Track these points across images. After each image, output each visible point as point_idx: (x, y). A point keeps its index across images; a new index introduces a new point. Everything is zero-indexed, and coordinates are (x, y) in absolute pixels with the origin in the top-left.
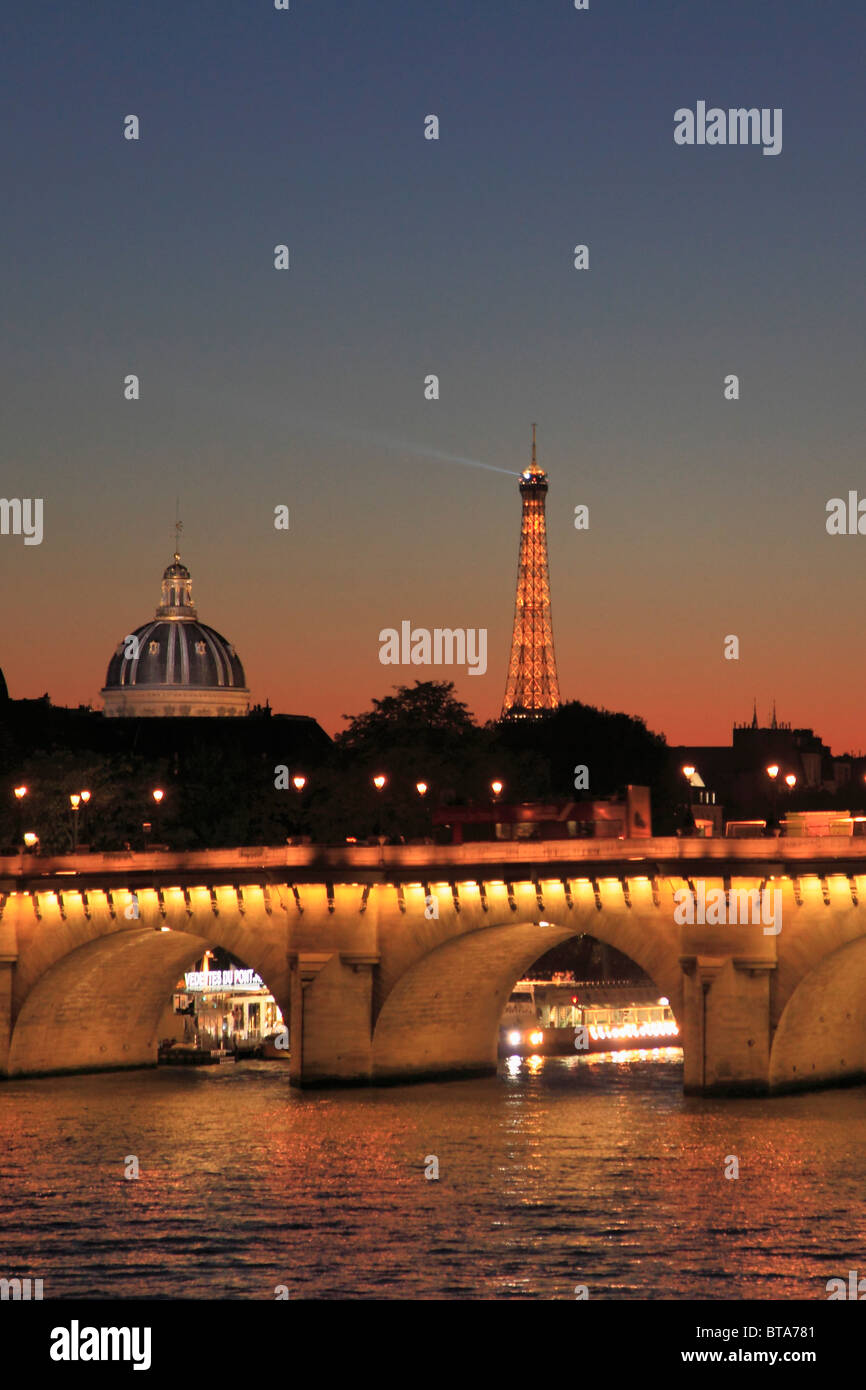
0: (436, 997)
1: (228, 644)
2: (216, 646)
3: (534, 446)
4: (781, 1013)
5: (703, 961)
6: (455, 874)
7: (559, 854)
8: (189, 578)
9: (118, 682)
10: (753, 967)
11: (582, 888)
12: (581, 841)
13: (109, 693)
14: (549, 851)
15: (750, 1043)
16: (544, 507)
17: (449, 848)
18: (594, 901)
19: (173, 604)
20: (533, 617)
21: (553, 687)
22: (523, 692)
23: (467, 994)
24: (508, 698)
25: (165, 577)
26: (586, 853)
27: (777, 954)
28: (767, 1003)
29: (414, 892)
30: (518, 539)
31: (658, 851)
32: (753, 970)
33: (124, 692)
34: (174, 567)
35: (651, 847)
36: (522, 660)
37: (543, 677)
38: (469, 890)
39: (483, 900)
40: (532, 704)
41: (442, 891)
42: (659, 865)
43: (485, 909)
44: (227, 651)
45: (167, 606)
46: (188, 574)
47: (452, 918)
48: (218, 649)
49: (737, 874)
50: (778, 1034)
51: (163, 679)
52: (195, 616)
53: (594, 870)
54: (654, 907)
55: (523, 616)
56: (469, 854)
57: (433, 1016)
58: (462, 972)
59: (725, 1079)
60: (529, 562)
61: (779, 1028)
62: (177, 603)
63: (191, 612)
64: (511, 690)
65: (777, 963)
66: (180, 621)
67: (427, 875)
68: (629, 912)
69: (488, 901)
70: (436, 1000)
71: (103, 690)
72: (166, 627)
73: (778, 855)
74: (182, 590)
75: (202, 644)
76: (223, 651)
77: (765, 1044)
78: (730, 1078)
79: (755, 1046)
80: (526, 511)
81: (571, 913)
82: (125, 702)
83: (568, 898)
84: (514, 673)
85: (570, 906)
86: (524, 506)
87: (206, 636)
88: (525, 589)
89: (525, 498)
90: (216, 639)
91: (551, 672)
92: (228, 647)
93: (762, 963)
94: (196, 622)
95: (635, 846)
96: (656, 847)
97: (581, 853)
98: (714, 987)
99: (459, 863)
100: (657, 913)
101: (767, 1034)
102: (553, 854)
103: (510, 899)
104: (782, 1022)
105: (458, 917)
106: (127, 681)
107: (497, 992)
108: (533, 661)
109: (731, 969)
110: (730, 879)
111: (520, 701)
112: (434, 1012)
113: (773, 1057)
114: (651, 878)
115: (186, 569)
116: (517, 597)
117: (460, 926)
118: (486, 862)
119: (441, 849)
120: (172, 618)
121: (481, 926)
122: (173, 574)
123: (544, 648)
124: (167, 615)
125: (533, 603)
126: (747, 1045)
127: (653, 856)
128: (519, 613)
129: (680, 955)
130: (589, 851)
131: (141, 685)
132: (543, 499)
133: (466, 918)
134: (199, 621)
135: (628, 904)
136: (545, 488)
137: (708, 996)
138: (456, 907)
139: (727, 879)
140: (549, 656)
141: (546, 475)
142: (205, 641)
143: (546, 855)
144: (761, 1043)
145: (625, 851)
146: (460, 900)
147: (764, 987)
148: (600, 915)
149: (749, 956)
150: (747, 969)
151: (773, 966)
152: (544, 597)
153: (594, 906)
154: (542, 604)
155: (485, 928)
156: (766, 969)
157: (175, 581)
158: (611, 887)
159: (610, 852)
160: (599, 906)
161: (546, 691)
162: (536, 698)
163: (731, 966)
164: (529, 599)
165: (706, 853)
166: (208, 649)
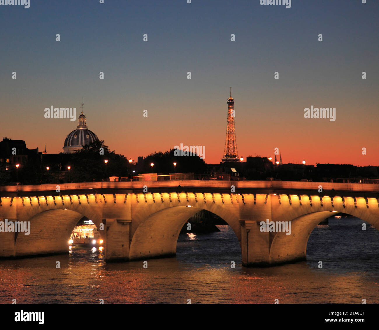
0: (41, 231)
1: (95, 135)
2: (92, 136)
3: (231, 93)
4: (133, 236)
5: (108, 220)
6: (38, 194)
7: (68, 187)
8: (85, 118)
9: (67, 145)
10: (124, 222)
11: (75, 198)
12: (75, 183)
13: (64, 148)
14: (66, 187)
15: (123, 246)
16: (233, 107)
17: (37, 186)
18: (78, 202)
19: (81, 125)
20: (231, 133)
21: (236, 150)
22: (228, 151)
23: (54, 230)
24: (225, 153)
25: (79, 118)
26: (76, 187)
27: (132, 218)
28: (129, 233)
29: (27, 200)
30: (227, 115)
31: (97, 186)
32: (123, 223)
33: (69, 148)
34: (81, 115)
35: (95, 185)
36: (228, 144)
37: (233, 148)
38: (42, 199)
39: (46, 201)
40: (231, 154)
41: (35, 199)
42: (96, 190)
43: (47, 205)
44: (95, 137)
45: (80, 126)
46: (85, 117)
47: (38, 207)
48: (92, 137)
49: (117, 193)
50: (132, 243)
51: (78, 144)
52: (87, 128)
53: (78, 192)
54: (96, 204)
55: (229, 133)
56: (42, 188)
57: (41, 237)
58: (50, 224)
59: (114, 257)
60: (230, 120)
61: (132, 241)
62: (82, 125)
63: (86, 127)
64: (226, 151)
65: (132, 221)
66: (83, 129)
67: (30, 194)
68: (89, 205)
69: (48, 202)
70: (41, 232)
71: (64, 147)
72: (79, 131)
73: (131, 187)
74: (83, 121)
75: (88, 135)
76: (94, 137)
77: (128, 246)
78: (116, 257)
79: (124, 246)
80: (229, 108)
81: (72, 205)
82: (68, 150)
83: (71, 201)
84: (226, 147)
85: (72, 203)
86: (228, 107)
87: (89, 133)
88: (229, 127)
89: (229, 105)
90: (92, 134)
91: (235, 147)
92: (95, 136)
93: (127, 220)
94: (87, 129)
95: (90, 185)
96: (96, 185)
97: (75, 187)
98: (110, 228)
99: (40, 190)
100: (97, 205)
101: (128, 242)
102: (67, 187)
103: (54, 201)
104: (134, 239)
105: (40, 207)
106: (69, 145)
107: (67, 229)
108: (231, 144)
109: (116, 223)
110: (115, 195)
111: (228, 154)
112: (41, 236)
113: (131, 249)
114: (94, 194)
115: (84, 116)
116: (227, 129)
117: (40, 210)
118: (47, 190)
119: (35, 186)
120: (81, 129)
121: (46, 210)
122: (81, 117)
123: (233, 141)
124: (79, 128)
125: (231, 130)
126: (122, 246)
127: (95, 188)
128: (227, 133)
129: (102, 218)
130: (77, 186)
131: (73, 146)
132: (233, 105)
133: (42, 208)
134: (88, 129)
135: (89, 203)
136: (233, 103)
137: (108, 231)
138: (39, 204)
139: (114, 195)
140: (235, 143)
141: (234, 100)
142: (89, 134)
143: (65, 188)
144: (126, 246)
145: (88, 186)
146: (40, 202)
147: (128, 228)
148: (80, 206)
149: (121, 218)
150: (121, 223)
151: (130, 222)
152: (233, 129)
153: (79, 203)
154: (233, 130)
155: (47, 211)
156: (128, 223)
157: (82, 119)
158: (83, 197)
159: (83, 187)
160: (80, 203)
161: (234, 151)
162: (232, 153)
163: (116, 221)
164: (230, 129)
165: (109, 186)
166: (89, 136)
